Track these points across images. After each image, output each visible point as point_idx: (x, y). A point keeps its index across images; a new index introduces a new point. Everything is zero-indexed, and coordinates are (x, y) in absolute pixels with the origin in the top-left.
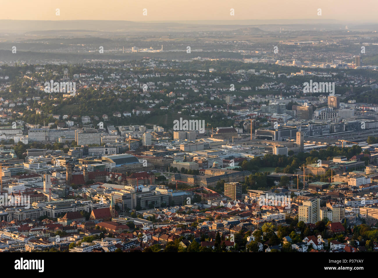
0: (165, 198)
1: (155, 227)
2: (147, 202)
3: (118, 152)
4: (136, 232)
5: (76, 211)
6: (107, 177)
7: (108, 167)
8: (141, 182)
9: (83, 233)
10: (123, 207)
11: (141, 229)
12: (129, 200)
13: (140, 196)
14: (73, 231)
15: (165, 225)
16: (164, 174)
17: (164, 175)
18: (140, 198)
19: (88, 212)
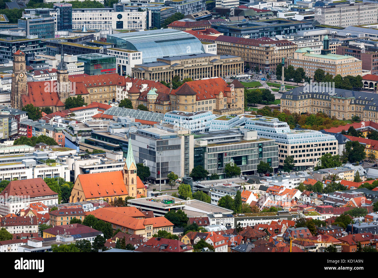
0: (268, 150)
1: (239, 224)
2: (220, 157)
3: (150, 25)
4: (190, 236)
5: (36, 177)
6: (120, 89)
7: (122, 64)
8: (209, 105)
9: (53, 236)
10: (158, 169)
11: (202, 229)
12: (175, 152)
13: (204, 143)
14: (25, 229)
15: (265, 221)
16: (270, 85)
17: (270, 88)
18: (204, 148)
19: (68, 180)
